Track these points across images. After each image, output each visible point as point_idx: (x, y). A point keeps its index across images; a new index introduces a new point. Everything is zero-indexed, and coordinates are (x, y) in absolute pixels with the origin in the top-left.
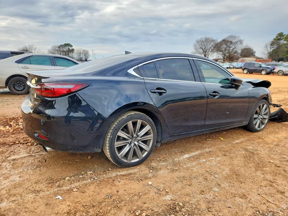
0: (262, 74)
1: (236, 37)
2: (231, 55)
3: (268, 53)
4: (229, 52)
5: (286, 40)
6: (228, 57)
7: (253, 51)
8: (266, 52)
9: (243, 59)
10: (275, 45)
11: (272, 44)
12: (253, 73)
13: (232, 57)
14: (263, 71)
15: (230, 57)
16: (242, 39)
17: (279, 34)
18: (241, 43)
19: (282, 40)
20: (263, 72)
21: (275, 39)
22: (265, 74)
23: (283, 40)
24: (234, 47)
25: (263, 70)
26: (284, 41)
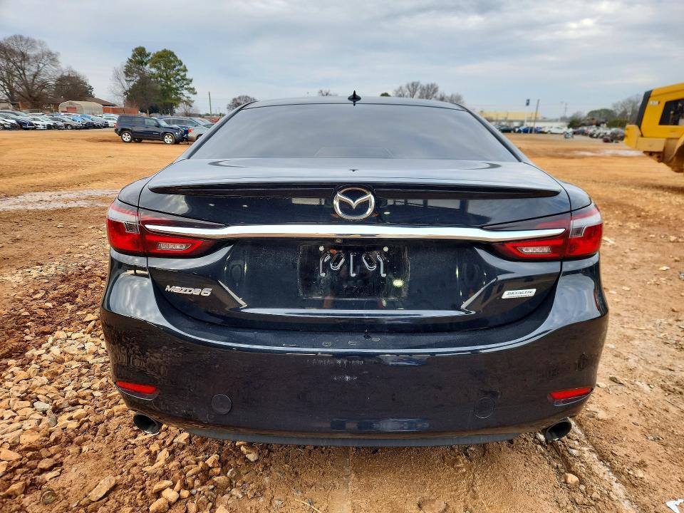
0: (165, 143)
1: (34, 41)
2: (32, 92)
3: (125, 93)
4: (25, 83)
5: (155, 67)
6: (27, 96)
7: (85, 84)
8: (120, 90)
9: (71, 104)
10: (135, 75)
11: (128, 72)
12: (143, 141)
13: (37, 97)
14: (166, 136)
15: (30, 96)
16: (54, 51)
17: (136, 49)
18: (53, 60)
19: (146, 64)
20: (168, 139)
21: (131, 61)
22: (172, 144)
23: (148, 65)
24: (34, 70)
25: (165, 133)
26: (151, 67)
